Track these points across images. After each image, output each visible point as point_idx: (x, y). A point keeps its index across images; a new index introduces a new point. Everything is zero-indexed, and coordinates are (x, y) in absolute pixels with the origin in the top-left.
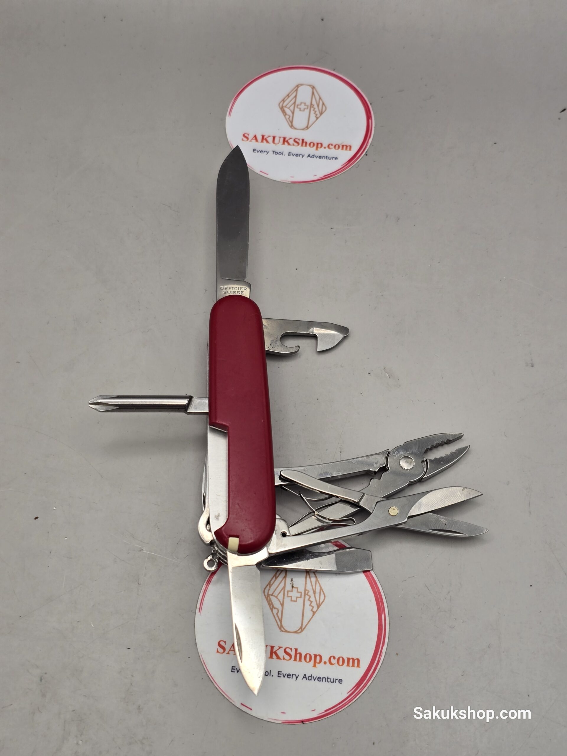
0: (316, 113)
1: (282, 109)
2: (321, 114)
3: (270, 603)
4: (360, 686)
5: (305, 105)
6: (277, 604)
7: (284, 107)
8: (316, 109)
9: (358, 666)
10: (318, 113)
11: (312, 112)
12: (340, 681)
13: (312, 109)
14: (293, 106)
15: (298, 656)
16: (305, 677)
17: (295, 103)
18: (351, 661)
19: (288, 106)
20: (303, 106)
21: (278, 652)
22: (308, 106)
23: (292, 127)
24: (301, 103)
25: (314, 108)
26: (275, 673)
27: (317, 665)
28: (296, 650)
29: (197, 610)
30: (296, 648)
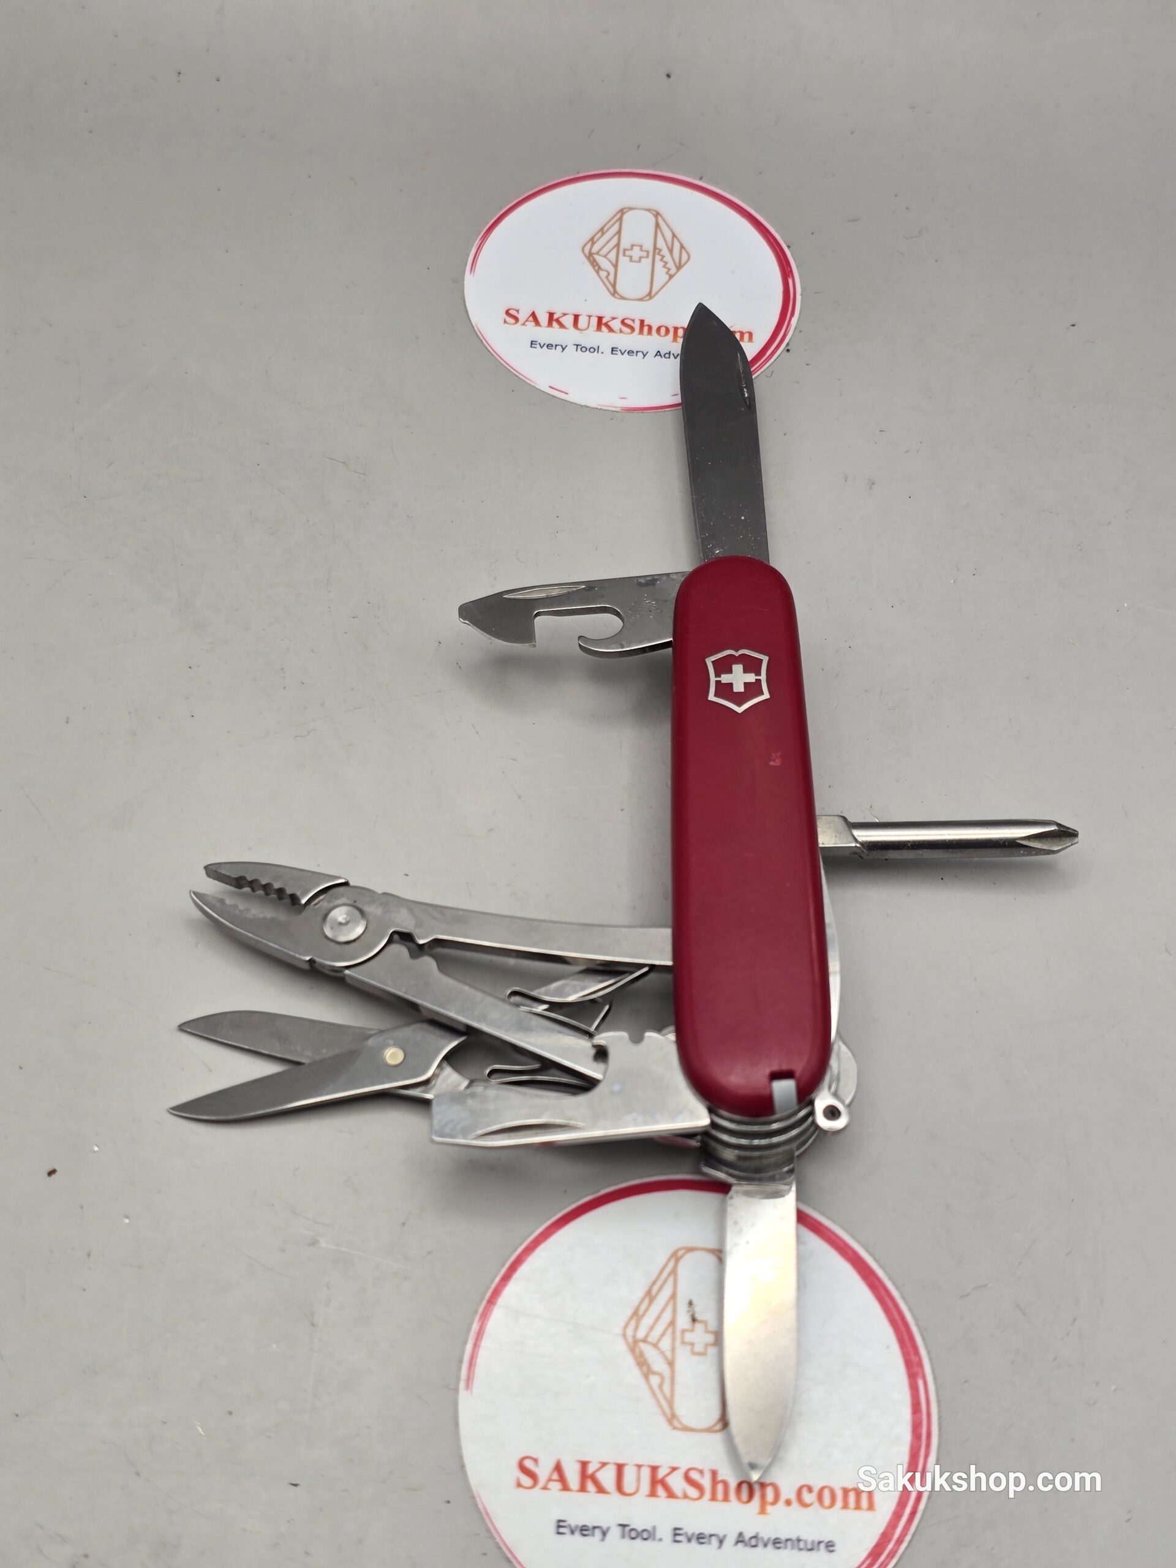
0: (668, 266)
1: (591, 258)
2: (679, 267)
3: (642, 1363)
4: (880, 1555)
5: (641, 250)
6: (658, 1364)
7: (594, 254)
8: (668, 258)
9: (871, 1507)
10: (671, 265)
11: (659, 264)
12: (830, 1546)
13: (658, 258)
14: (614, 251)
15: (720, 1487)
16: (740, 1539)
17: (618, 245)
18: (852, 1497)
19: (604, 251)
20: (636, 253)
21: (670, 1480)
22: (648, 252)
23: (616, 295)
24: (632, 246)
25: (663, 257)
26: (664, 1532)
27: (769, 1508)
28: (714, 1473)
29: (462, 1384)
30: (714, 1467)
